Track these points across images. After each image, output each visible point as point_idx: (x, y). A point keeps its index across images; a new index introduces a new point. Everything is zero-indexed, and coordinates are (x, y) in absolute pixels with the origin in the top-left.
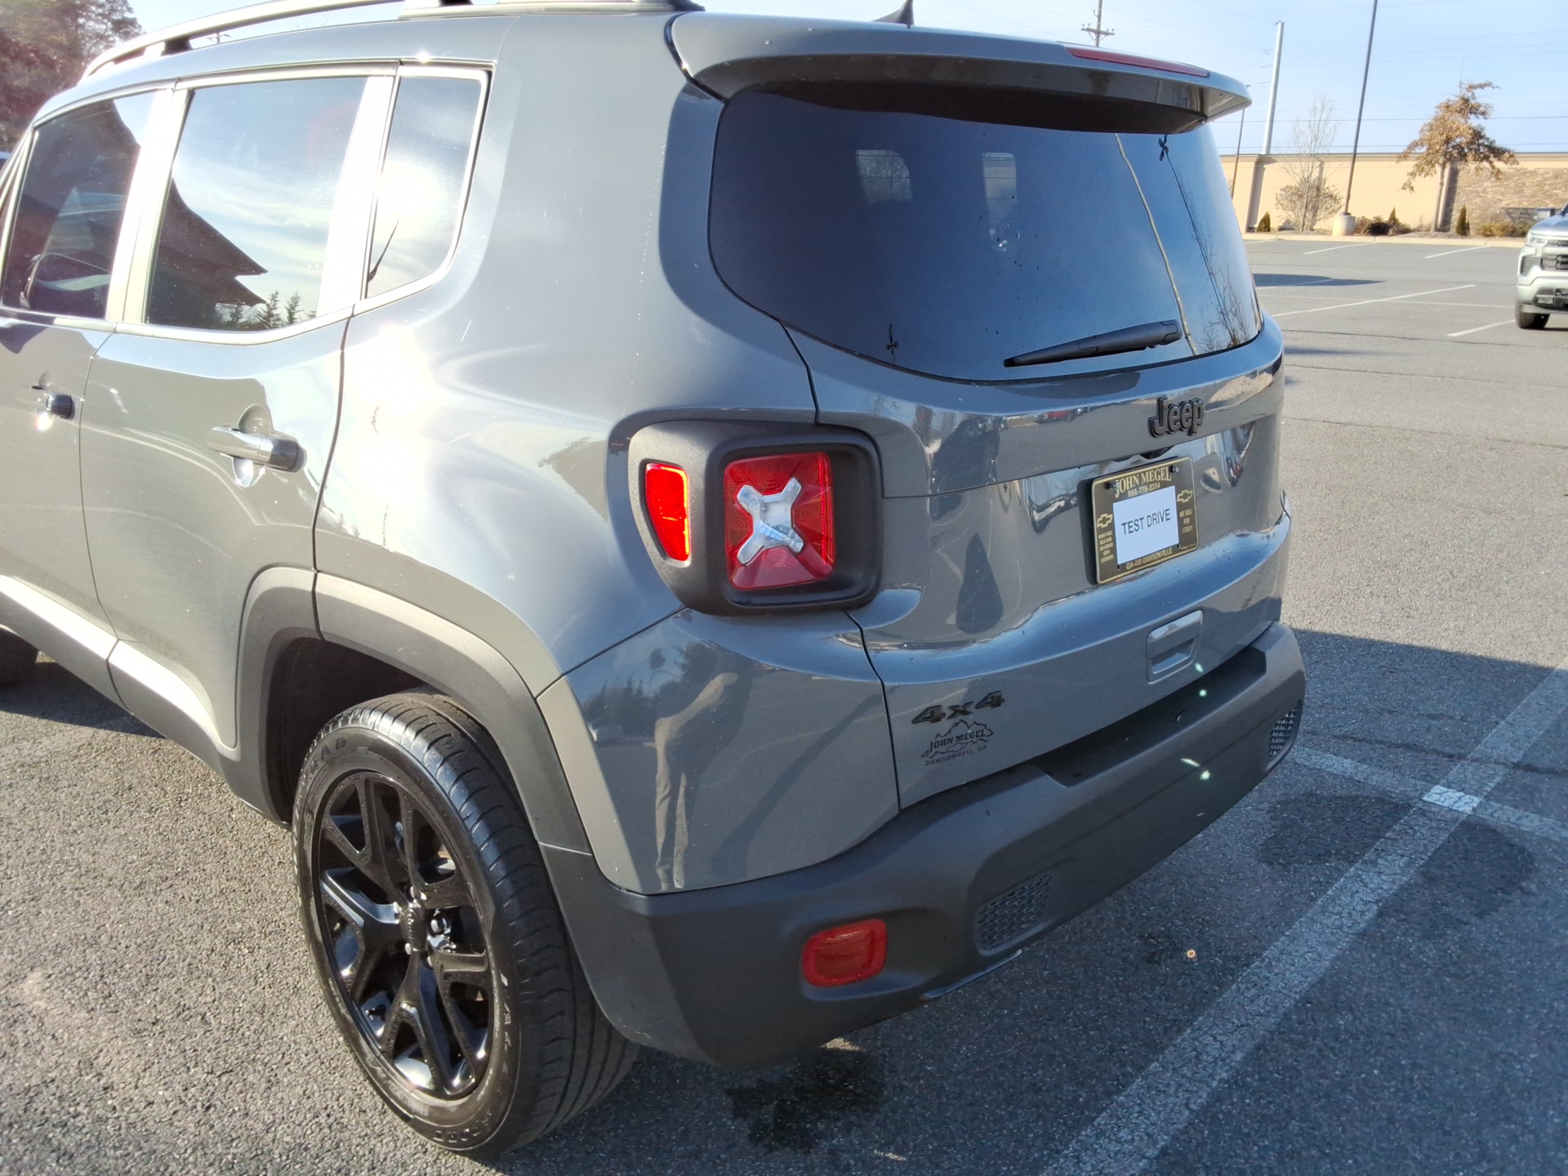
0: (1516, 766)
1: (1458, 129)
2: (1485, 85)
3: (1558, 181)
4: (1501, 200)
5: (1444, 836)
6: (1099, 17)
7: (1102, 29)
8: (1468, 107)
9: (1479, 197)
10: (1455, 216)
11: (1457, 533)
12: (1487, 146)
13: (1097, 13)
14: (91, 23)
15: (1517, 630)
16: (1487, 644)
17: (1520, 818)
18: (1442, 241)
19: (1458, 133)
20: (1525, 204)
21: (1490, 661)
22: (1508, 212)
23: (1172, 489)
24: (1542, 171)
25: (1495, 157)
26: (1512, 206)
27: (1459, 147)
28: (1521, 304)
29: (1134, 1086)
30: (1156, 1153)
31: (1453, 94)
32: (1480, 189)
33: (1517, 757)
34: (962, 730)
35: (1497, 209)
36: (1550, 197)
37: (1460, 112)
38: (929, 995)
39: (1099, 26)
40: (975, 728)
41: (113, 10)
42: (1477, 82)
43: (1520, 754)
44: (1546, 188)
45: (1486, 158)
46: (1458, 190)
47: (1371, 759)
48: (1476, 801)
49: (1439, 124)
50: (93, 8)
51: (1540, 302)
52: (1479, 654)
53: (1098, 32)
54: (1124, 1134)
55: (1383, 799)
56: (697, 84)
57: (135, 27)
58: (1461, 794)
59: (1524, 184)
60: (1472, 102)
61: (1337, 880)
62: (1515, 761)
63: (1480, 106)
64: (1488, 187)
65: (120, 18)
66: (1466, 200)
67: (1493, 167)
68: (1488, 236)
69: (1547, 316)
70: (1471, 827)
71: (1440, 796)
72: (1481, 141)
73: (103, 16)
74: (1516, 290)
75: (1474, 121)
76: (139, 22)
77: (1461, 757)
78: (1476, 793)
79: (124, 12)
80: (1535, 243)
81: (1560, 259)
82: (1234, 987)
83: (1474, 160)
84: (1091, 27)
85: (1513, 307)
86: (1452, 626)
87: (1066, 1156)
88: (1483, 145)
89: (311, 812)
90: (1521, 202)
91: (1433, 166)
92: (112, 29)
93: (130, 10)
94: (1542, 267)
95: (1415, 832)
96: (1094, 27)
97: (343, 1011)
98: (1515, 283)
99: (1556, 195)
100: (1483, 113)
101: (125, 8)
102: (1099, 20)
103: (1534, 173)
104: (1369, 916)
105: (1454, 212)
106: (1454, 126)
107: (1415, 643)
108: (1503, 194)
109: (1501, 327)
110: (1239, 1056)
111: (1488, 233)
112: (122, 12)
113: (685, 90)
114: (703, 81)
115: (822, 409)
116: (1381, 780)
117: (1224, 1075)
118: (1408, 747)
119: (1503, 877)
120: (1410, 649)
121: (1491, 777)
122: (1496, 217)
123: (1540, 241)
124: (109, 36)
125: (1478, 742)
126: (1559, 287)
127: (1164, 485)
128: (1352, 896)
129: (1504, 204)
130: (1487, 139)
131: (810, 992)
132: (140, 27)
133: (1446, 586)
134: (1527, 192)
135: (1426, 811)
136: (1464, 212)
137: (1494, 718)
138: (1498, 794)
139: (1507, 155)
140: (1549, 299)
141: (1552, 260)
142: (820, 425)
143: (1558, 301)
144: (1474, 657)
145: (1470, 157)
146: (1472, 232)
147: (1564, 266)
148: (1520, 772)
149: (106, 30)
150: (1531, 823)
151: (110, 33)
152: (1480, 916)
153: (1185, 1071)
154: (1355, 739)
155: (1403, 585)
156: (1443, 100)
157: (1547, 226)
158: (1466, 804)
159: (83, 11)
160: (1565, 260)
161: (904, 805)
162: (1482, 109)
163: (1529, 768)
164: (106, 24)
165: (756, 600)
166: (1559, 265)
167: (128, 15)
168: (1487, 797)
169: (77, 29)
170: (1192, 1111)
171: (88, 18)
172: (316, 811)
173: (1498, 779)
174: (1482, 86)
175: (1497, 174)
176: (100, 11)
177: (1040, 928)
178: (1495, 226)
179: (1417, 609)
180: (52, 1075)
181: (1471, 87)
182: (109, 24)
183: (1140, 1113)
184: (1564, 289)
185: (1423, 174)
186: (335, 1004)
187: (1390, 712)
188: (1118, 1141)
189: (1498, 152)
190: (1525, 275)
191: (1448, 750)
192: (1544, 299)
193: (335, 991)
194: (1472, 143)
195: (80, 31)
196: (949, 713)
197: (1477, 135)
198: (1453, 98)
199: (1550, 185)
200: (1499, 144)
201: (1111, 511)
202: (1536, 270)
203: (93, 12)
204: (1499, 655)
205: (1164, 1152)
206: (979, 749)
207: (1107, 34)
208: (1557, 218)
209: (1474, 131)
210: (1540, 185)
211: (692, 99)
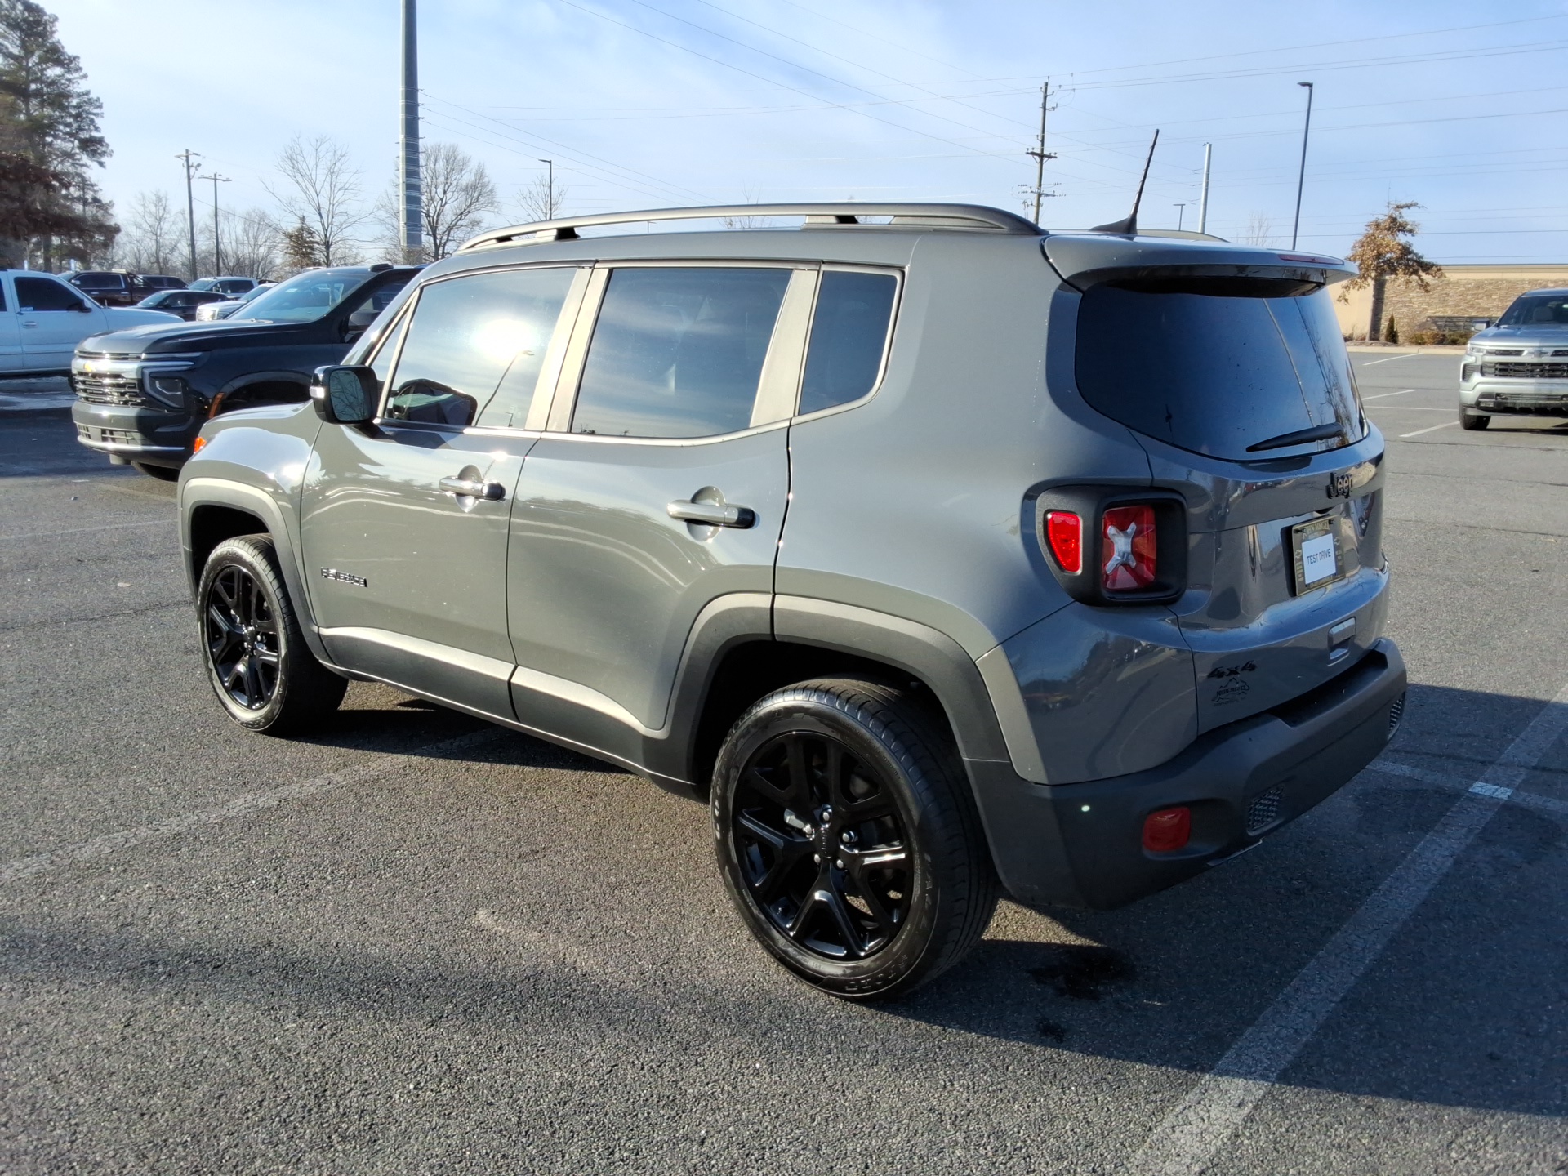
0: (1535, 768)
1: (1388, 245)
2: (1411, 205)
3: (1480, 291)
4: (1426, 309)
5: (1490, 814)
6: (1043, 141)
7: (1045, 153)
8: (1396, 225)
9: (1406, 306)
10: (1384, 325)
11: (1448, 602)
12: (1415, 261)
13: (1040, 138)
14: (59, 142)
15: (1514, 673)
16: (1492, 685)
17: (1545, 801)
18: (1376, 349)
19: (1388, 249)
20: (1449, 313)
21: (1497, 696)
22: (1434, 320)
23: (1331, 535)
24: (1463, 282)
25: (1424, 271)
26: (1437, 315)
27: (1389, 262)
28: (1464, 407)
29: (1311, 964)
30: (1338, 1000)
31: (1382, 214)
32: (1406, 300)
33: (1534, 762)
34: (1233, 685)
35: (1422, 318)
36: (1472, 306)
37: (1389, 230)
38: (1211, 864)
39: (1042, 150)
40: (1241, 684)
41: (80, 129)
42: (1403, 203)
43: (1536, 760)
44: (1469, 297)
45: (1415, 272)
46: (1386, 301)
47: (1423, 765)
48: (1509, 792)
49: (1370, 240)
50: (61, 127)
51: (1482, 405)
52: (1488, 691)
53: (1042, 156)
54: (1313, 989)
55: (1439, 791)
56: (1069, 283)
57: (102, 145)
58: (1497, 787)
59: (1447, 294)
60: (1400, 220)
61: (1419, 842)
62: (1533, 764)
63: (1407, 224)
64: (1413, 297)
65: (87, 136)
66: (1393, 310)
67: (1422, 280)
68: (1420, 344)
69: (1488, 418)
70: (1508, 807)
71: (1479, 787)
72: (1409, 257)
73: (71, 134)
74: (1460, 394)
75: (1402, 238)
76: (107, 140)
77: (1492, 763)
78: (1508, 786)
79: (91, 131)
80: (1474, 353)
81: (1498, 367)
82: (1363, 908)
83: (1405, 274)
84: (1035, 151)
85: (1457, 410)
86: (1462, 671)
87: (1278, 1002)
88: (1412, 260)
89: (738, 768)
90: (1445, 312)
91: (1366, 279)
92: (79, 148)
93: (97, 129)
94: (1483, 374)
95: (1468, 812)
96: (1038, 151)
97: (756, 911)
98: (1458, 388)
99: (1479, 304)
100: (1411, 231)
101: (92, 127)
102: (1043, 145)
103: (1457, 284)
104: (1448, 864)
105: (1383, 321)
106: (1384, 243)
107: (1434, 684)
108: (1428, 304)
109: (1446, 428)
110: (1379, 947)
111: (1419, 341)
112: (89, 130)
113: (1060, 288)
114: (1071, 281)
115: (1156, 478)
116: (1433, 778)
117: (1372, 957)
118: (1449, 757)
119: (1541, 839)
120: (1432, 689)
121: (1516, 776)
122: (1422, 326)
123: (1479, 351)
124: (76, 154)
125: (1501, 753)
126: (1499, 392)
127: (1327, 532)
128: (1432, 852)
129: (1430, 313)
130: (1416, 254)
131: (1147, 853)
132: (107, 145)
133: (1449, 642)
134: (1451, 301)
135: (1474, 798)
136: (1392, 321)
137: (1510, 736)
138: (1526, 785)
139: (1434, 269)
140: (1490, 403)
141: (1491, 367)
142: (1153, 488)
143: (1497, 404)
144: (1485, 695)
145: (1400, 271)
146: (1401, 339)
147: (1502, 373)
148: (1538, 773)
149: (73, 148)
150: (1553, 805)
151: (77, 151)
152: (1529, 863)
153: (1344, 955)
154: (1406, 752)
155: (1414, 642)
156: (1372, 219)
157: (1484, 337)
158: (1503, 793)
159: (52, 130)
160: (1503, 367)
161: (1202, 732)
162: (1409, 227)
163: (1544, 769)
164: (73, 142)
165: (1119, 596)
166: (1497, 372)
167: (95, 134)
168: (1517, 789)
169: (44, 147)
170: (1356, 977)
171: (56, 137)
172: (742, 766)
173: (1522, 777)
174: (1408, 206)
175: (1425, 286)
176: (68, 130)
177: (1277, 823)
178: (1427, 334)
179: (1430, 660)
180: (540, 969)
181: (1399, 207)
182: (76, 142)
183: (1321, 978)
184: (1504, 394)
185: (1357, 288)
186: (749, 908)
187: (1429, 733)
188: (1312, 993)
189: (1427, 267)
190: (1467, 381)
191: (1479, 758)
192: (1486, 402)
193: (749, 899)
194: (1401, 259)
195: (47, 149)
196: (1228, 672)
197: (1406, 250)
198: (1381, 217)
199: (1472, 294)
200: (1426, 259)
201: (1301, 549)
202: (1477, 378)
203: (61, 131)
204: (1504, 692)
205: (1344, 999)
206: (1242, 699)
207: (1050, 157)
208: (1493, 330)
209: (1403, 247)
210: (1462, 294)
211: (1065, 294)
